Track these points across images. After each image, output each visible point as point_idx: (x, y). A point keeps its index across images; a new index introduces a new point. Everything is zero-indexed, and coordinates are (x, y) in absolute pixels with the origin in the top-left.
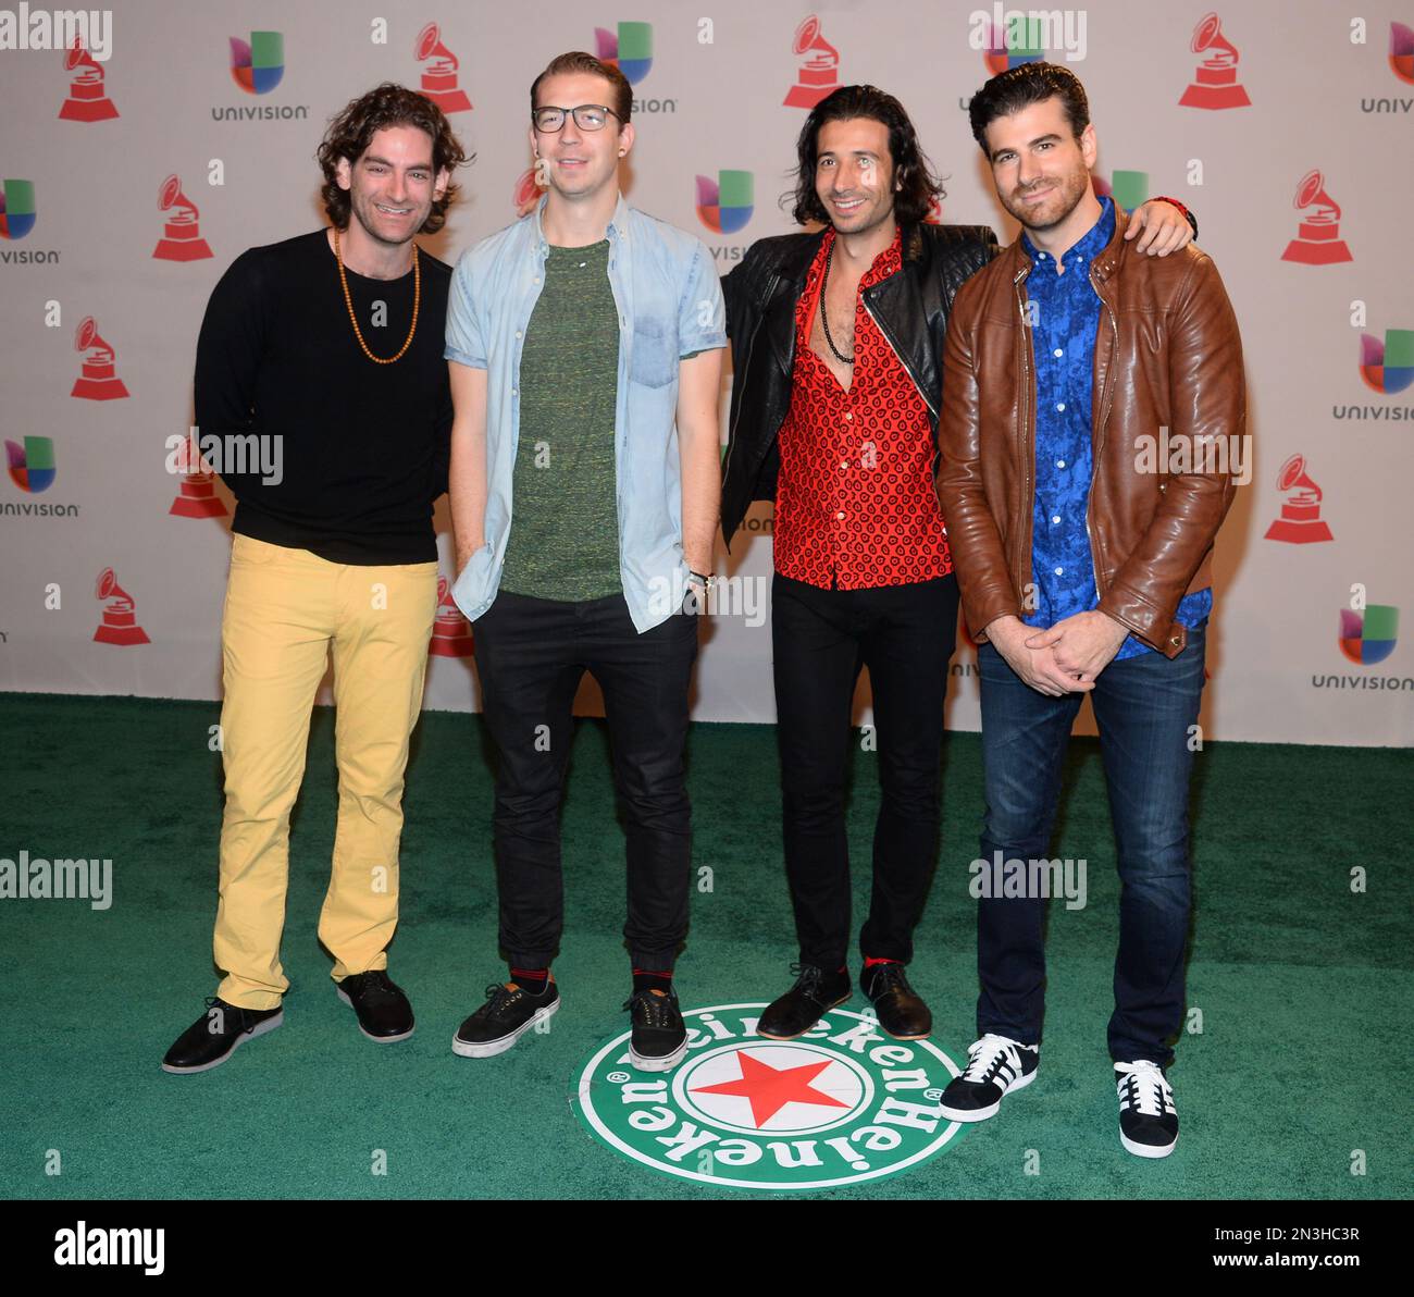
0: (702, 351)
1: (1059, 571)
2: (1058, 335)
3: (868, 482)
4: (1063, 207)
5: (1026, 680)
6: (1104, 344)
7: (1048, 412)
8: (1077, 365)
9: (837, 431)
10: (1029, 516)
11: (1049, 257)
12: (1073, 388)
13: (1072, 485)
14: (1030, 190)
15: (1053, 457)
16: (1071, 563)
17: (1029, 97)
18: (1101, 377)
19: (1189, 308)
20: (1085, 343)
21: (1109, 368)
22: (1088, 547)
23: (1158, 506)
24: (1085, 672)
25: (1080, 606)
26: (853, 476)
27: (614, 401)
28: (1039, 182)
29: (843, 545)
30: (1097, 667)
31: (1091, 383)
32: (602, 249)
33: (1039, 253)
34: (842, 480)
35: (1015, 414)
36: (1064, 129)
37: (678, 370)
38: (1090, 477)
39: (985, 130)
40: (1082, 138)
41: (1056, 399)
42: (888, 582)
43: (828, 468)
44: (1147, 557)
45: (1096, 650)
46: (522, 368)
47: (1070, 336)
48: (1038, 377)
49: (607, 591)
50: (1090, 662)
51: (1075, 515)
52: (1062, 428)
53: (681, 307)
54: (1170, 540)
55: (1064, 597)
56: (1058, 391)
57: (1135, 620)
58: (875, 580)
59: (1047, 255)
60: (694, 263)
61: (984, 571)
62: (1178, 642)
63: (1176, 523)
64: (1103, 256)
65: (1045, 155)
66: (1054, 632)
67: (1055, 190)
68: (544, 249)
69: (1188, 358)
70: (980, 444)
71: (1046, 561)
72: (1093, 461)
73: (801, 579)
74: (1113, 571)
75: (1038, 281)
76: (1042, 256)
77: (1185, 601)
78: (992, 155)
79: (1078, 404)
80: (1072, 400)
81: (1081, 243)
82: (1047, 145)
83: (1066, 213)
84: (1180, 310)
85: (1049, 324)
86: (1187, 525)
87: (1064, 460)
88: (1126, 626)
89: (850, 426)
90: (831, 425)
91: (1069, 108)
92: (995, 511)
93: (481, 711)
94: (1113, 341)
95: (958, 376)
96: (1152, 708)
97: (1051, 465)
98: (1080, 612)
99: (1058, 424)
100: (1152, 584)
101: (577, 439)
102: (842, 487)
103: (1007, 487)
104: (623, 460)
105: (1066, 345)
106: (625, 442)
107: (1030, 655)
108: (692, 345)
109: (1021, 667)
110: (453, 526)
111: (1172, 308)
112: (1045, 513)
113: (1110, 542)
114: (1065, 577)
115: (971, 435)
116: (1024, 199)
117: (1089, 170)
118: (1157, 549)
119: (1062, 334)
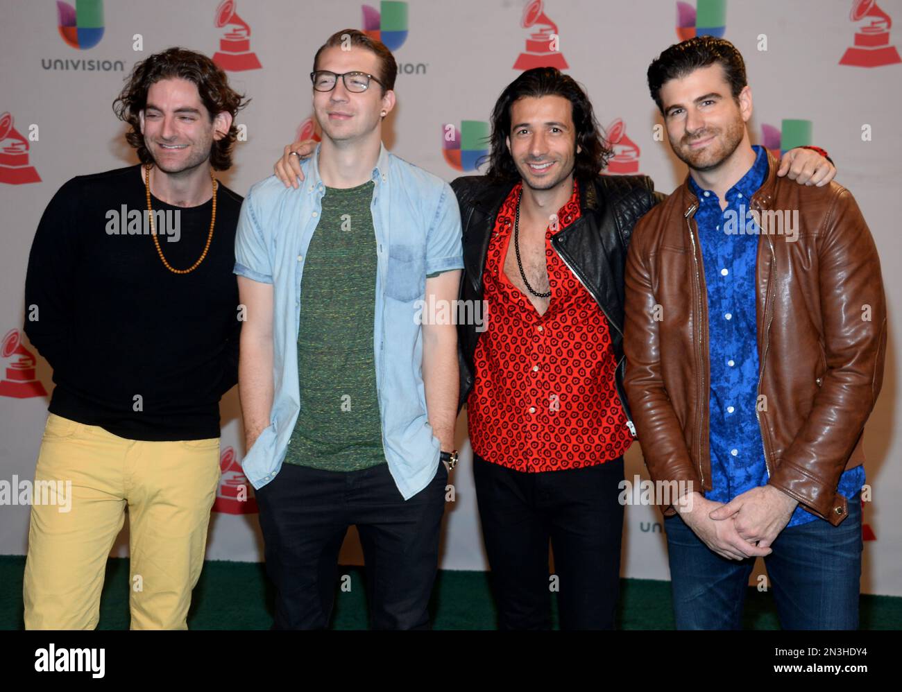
0: (443, 272)
1: (734, 453)
2: (723, 257)
3: (556, 382)
4: (722, 152)
5: (712, 547)
6: (763, 264)
7: (718, 320)
8: (741, 281)
9: (530, 340)
10: (706, 408)
11: (712, 195)
12: (738, 300)
13: (742, 380)
14: (695, 137)
15: (724, 357)
16: (745, 446)
17: (695, 63)
18: (763, 291)
19: (835, 233)
20: (746, 264)
21: (769, 282)
22: (758, 432)
23: (815, 397)
24: (763, 539)
25: (753, 482)
26: (543, 377)
27: (373, 312)
28: (702, 131)
29: (534, 434)
30: (772, 534)
31: (754, 296)
32: (366, 191)
33: (704, 191)
34: (534, 381)
35: (690, 324)
36: (725, 90)
37: (424, 287)
38: (758, 373)
39: (660, 90)
40: (740, 97)
41: (723, 309)
42: (570, 466)
43: (521, 370)
44: (809, 440)
45: (772, 519)
46: (302, 285)
47: (734, 258)
48: (708, 292)
49: (373, 462)
50: (766, 530)
51: (746, 406)
52: (730, 333)
53: (428, 236)
54: (828, 425)
55: (739, 474)
56: (725, 303)
57: (802, 494)
58: (559, 464)
59: (710, 192)
60: (440, 201)
61: (670, 455)
62: (840, 511)
63: (832, 411)
64: (761, 192)
65: (709, 109)
66: (734, 505)
67: (716, 138)
68: (321, 189)
69: (834, 274)
70: (660, 348)
71: (723, 444)
72: (759, 360)
73: (500, 463)
74: (780, 451)
75: (704, 214)
76: (707, 194)
77: (843, 476)
78: (665, 111)
79: (744, 313)
80: (738, 311)
81: (741, 182)
82: (710, 102)
83: (724, 158)
84: (827, 235)
85: (716, 249)
86: (842, 412)
87: (733, 359)
88: (794, 497)
89: (541, 337)
90: (525, 336)
91: (729, 72)
92: (676, 404)
93: (264, 560)
94: (771, 261)
95: (639, 294)
96: (821, 570)
97: (722, 364)
98: (753, 487)
99: (727, 330)
100: (816, 463)
101: (346, 344)
102: (534, 386)
103: (686, 384)
104: (381, 361)
105: (731, 265)
106: (382, 346)
107: (714, 525)
108: (436, 267)
109: (707, 536)
110: (242, 413)
111: (820, 234)
112: (720, 405)
113: (776, 426)
114: (740, 457)
115: (651, 342)
116: (690, 145)
117: (746, 123)
118: (818, 434)
119: (726, 256)
